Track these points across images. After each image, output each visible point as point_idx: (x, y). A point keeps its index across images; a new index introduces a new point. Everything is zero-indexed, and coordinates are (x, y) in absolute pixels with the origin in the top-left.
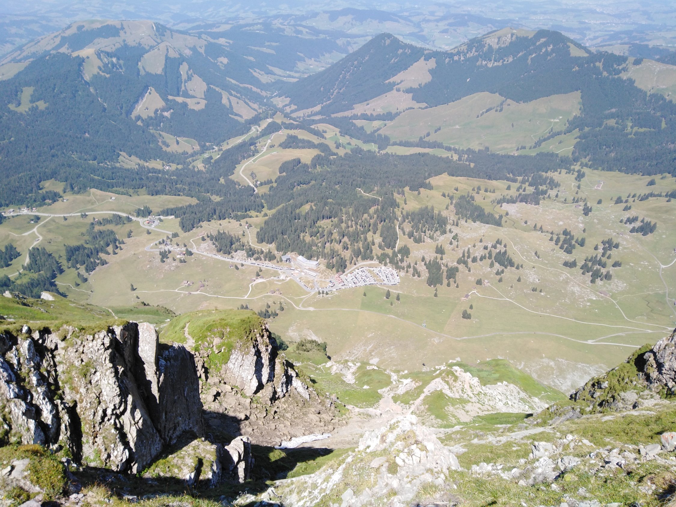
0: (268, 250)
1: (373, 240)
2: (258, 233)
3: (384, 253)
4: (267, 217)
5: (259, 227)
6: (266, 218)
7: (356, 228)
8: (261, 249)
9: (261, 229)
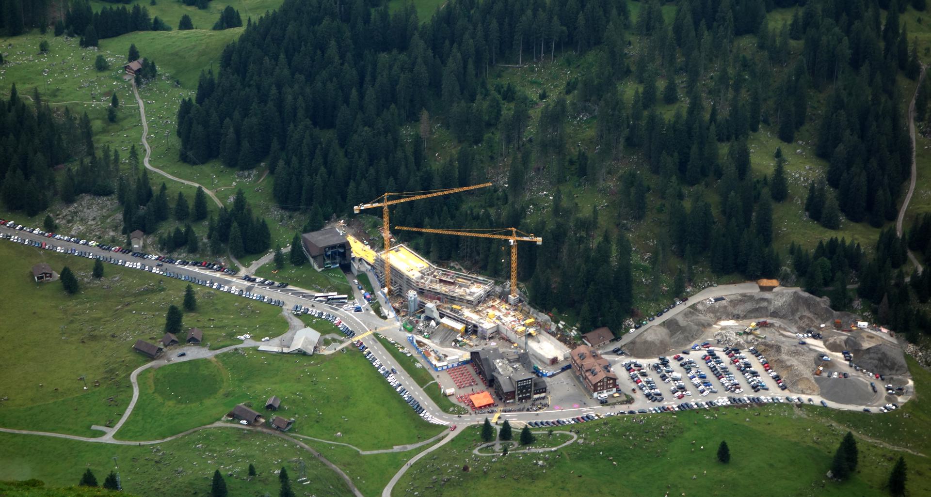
0: (232, 199)
1: (779, 171)
2: (186, 107)
3: (833, 243)
4: (237, 32)
5: (194, 79)
6: (235, 33)
7: (695, 107)
8: (200, 194)
9: (206, 90)
